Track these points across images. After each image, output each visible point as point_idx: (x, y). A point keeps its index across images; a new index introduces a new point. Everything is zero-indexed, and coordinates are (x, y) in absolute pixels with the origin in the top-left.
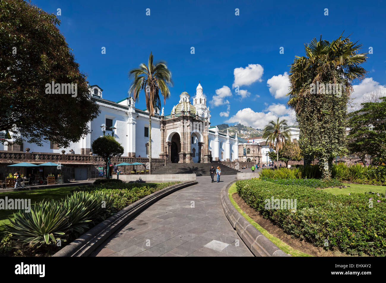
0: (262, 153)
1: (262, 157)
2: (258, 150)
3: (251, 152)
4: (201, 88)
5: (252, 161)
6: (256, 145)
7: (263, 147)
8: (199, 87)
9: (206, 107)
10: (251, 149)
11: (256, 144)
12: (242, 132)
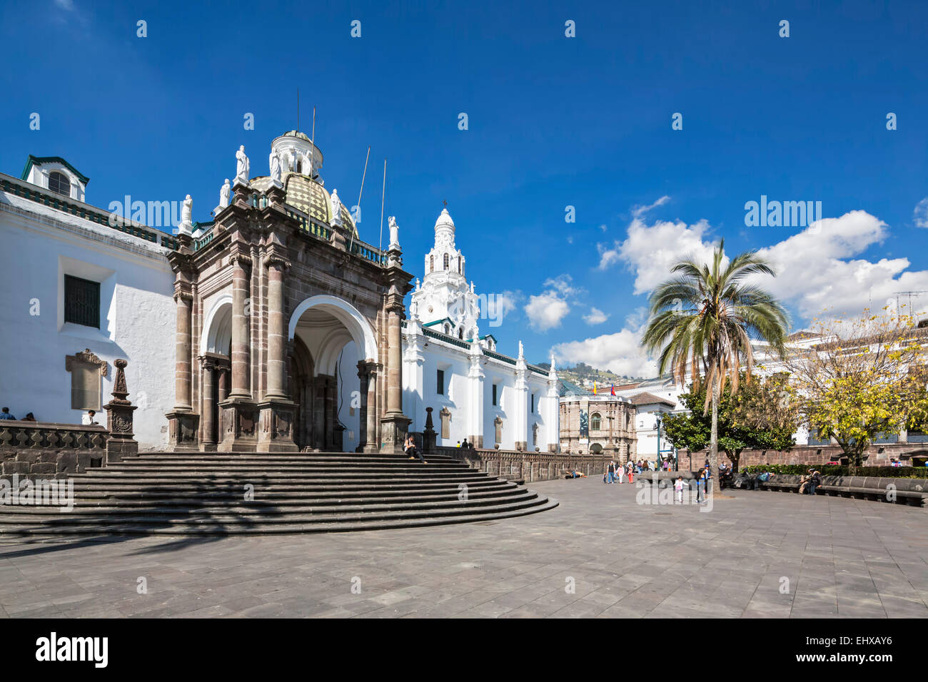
0: (637, 427)
1: (636, 440)
2: (624, 418)
3: (605, 424)
4: (450, 221)
5: (605, 452)
6: (620, 403)
7: (640, 408)
8: (445, 218)
9: (464, 281)
10: (604, 414)
11: (620, 400)
12: (586, 382)
